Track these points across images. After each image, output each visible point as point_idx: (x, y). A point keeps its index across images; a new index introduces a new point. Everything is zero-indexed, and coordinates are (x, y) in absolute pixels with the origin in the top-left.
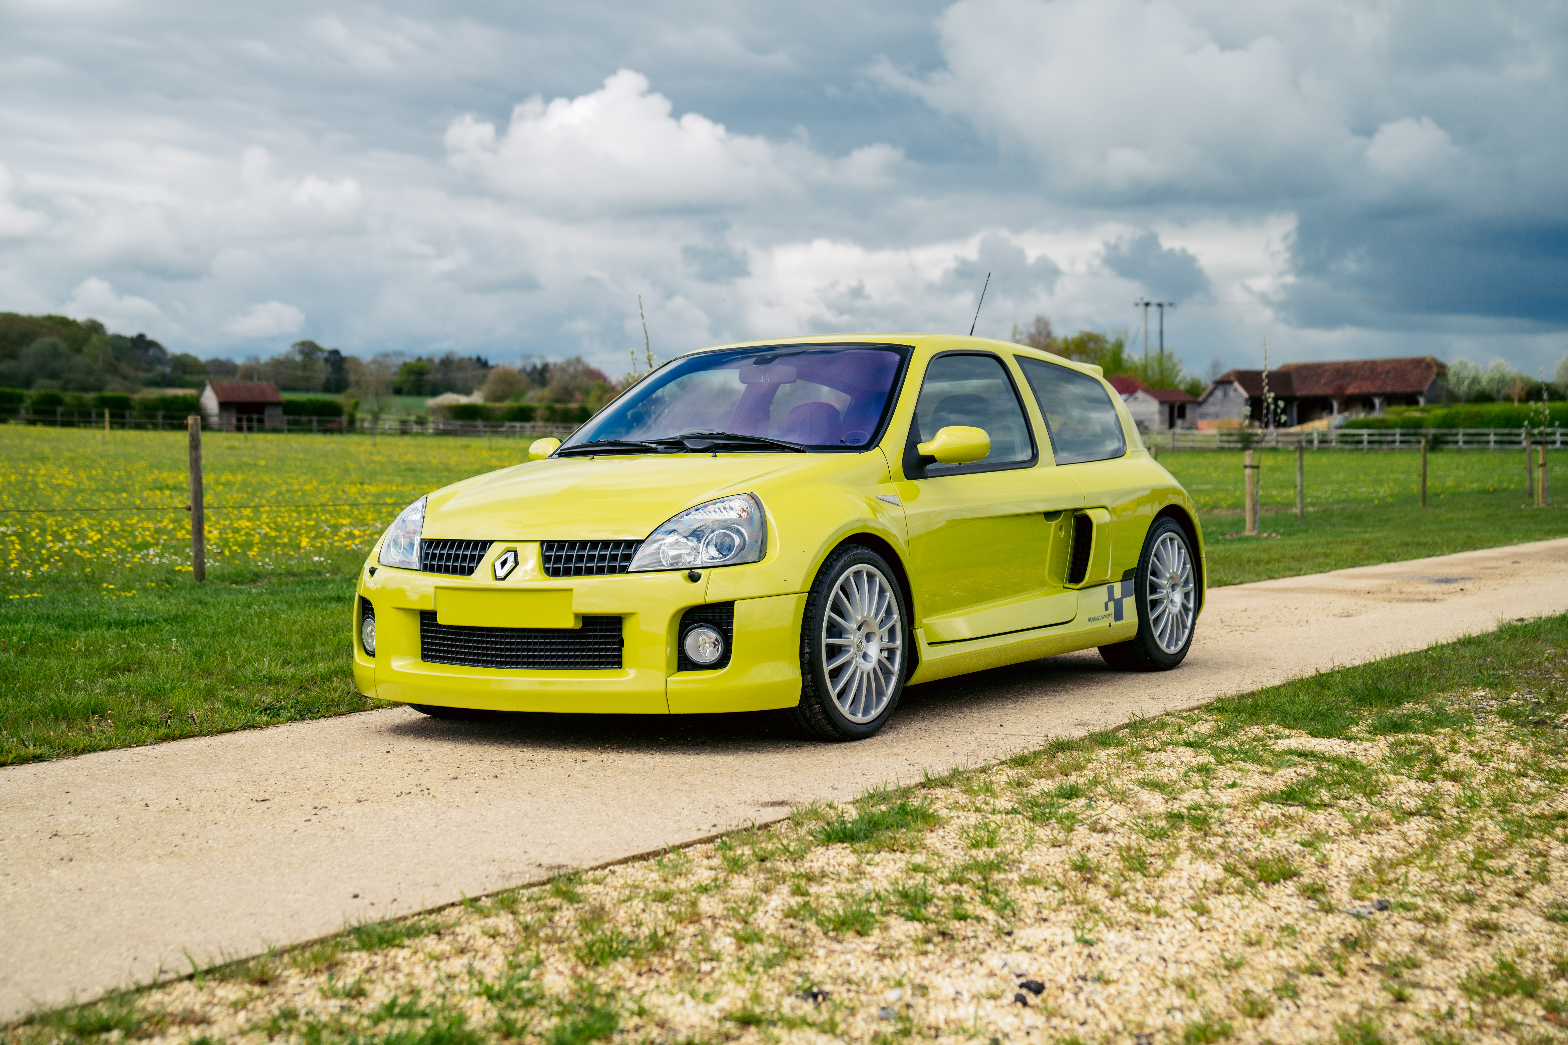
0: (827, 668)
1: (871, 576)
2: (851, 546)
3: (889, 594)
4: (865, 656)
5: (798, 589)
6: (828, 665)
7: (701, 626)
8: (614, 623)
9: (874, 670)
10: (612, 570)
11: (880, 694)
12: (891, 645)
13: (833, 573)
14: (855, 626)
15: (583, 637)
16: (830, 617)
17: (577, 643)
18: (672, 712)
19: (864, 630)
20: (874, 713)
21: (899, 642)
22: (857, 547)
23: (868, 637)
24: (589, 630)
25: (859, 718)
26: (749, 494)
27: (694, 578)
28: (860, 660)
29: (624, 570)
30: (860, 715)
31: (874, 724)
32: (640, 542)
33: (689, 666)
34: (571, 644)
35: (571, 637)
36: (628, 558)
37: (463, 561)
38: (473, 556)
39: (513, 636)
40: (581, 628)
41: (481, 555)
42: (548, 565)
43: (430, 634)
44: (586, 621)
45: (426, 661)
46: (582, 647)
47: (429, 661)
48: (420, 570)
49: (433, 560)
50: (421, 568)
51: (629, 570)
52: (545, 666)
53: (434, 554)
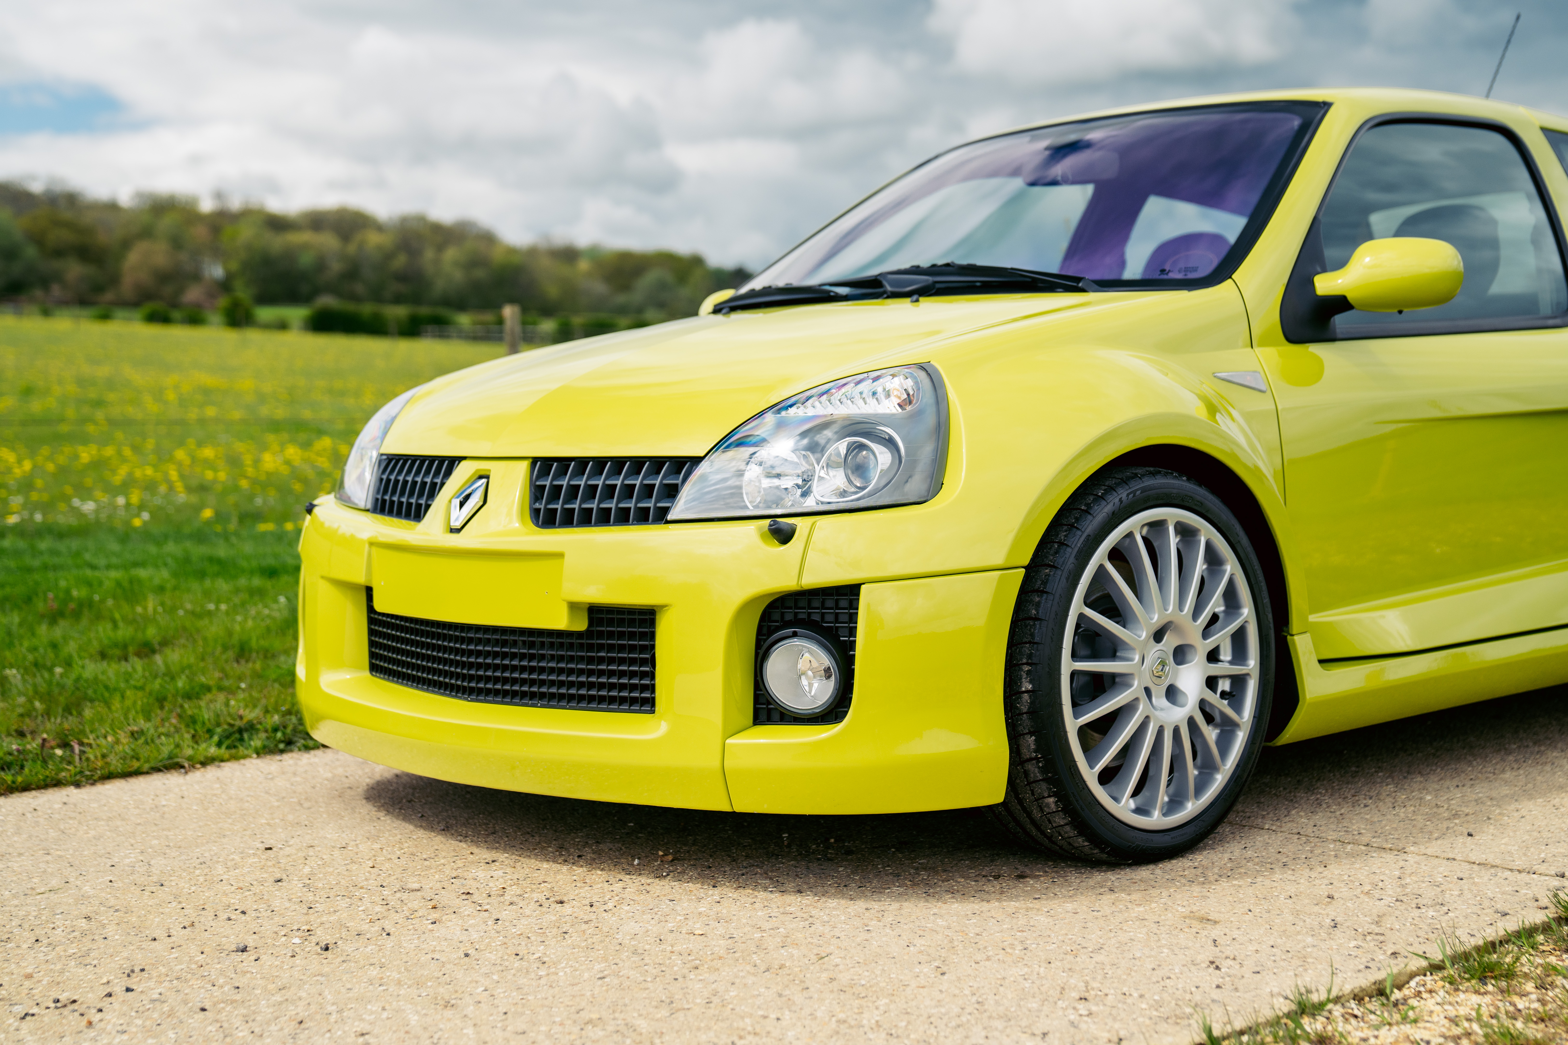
0: (1072, 724)
1: (1186, 533)
2: (1140, 471)
3: (1231, 567)
4: (1172, 693)
5: (999, 561)
6: (1076, 716)
7: (795, 635)
8: (642, 622)
9: (1191, 722)
10: (643, 517)
11: (1208, 768)
12: (1237, 670)
13: (1091, 525)
14: (1144, 634)
15: (590, 647)
16: (1082, 617)
17: (581, 659)
18: (739, 808)
19: (1170, 641)
20: (1191, 808)
21: (1253, 663)
22: (1153, 474)
23: (1181, 654)
24: (600, 635)
25: (1156, 820)
26: (922, 367)
27: (783, 535)
28: (1160, 701)
29: (661, 516)
30: (1156, 814)
31: (1188, 830)
32: (696, 461)
33: (776, 716)
34: (571, 659)
35: (571, 646)
36: (672, 492)
37: (421, 495)
38: (434, 485)
39: (480, 639)
40: (587, 630)
41: (442, 484)
42: (537, 505)
43: (377, 628)
44: (595, 616)
45: (376, 676)
46: (589, 667)
47: (380, 677)
48: (368, 510)
49: (385, 492)
50: (369, 506)
51: (670, 517)
52: (531, 699)
53: (389, 480)
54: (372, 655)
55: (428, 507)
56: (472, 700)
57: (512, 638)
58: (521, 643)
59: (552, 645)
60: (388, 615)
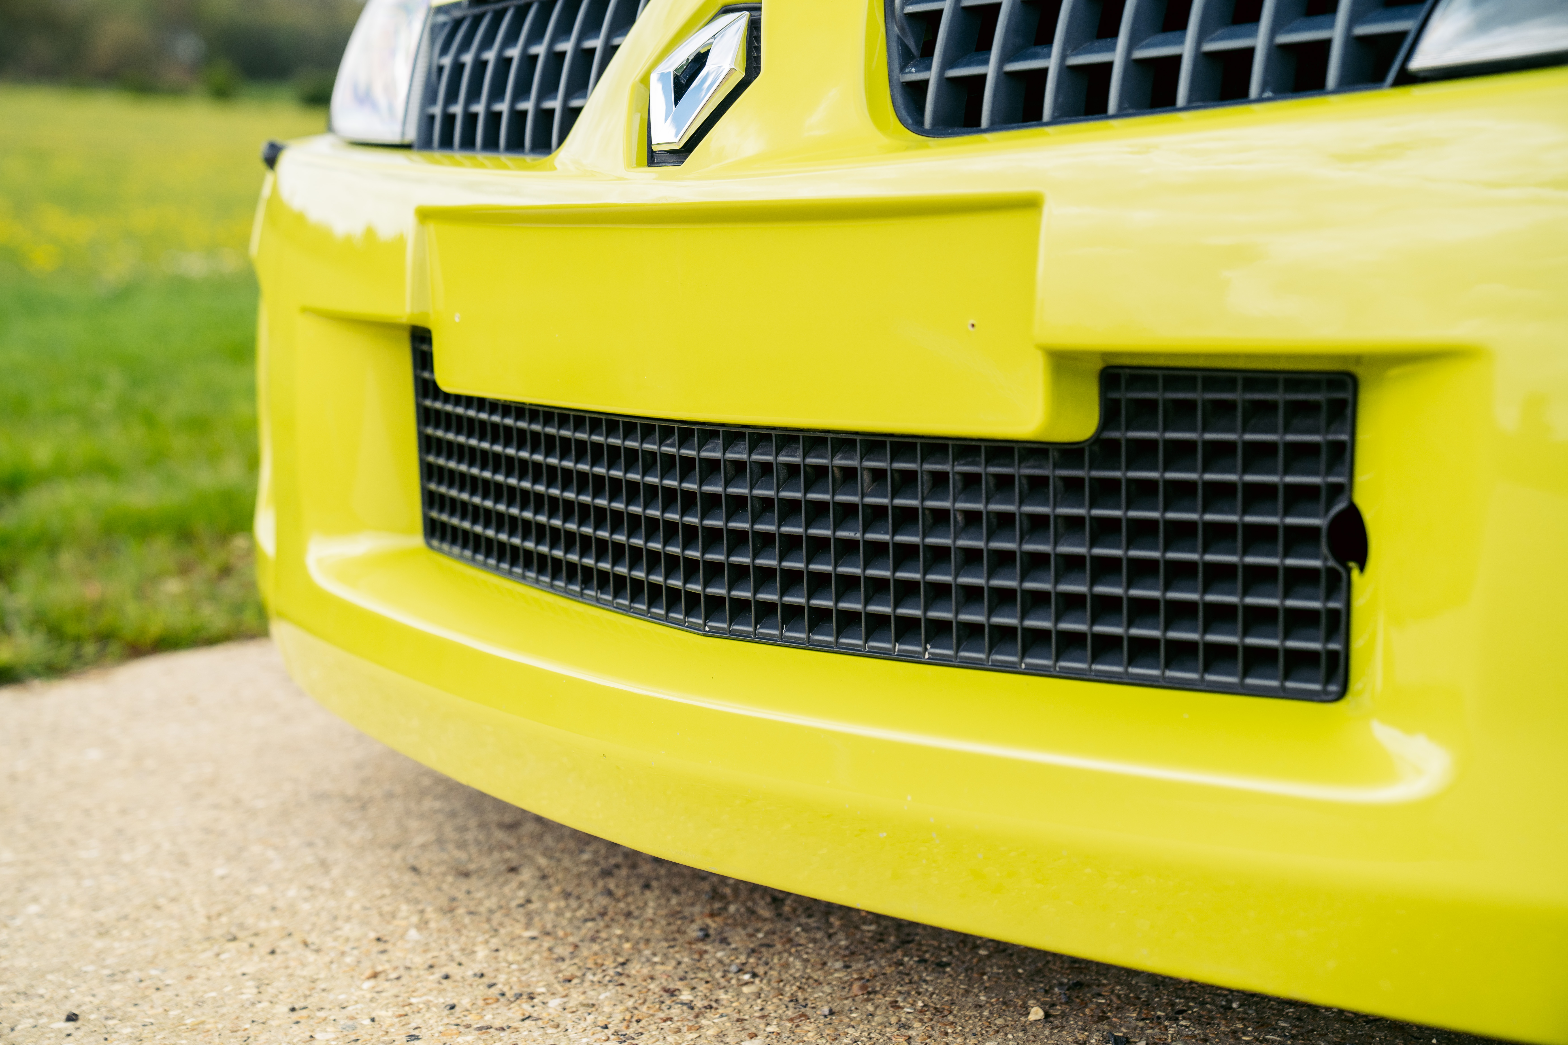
8: (1311, 413)
15: (1105, 491)
24: (1141, 453)
34: (1038, 526)
35: (1038, 487)
37: (549, 88)
38: (585, 56)
39: (739, 467)
40: (1096, 440)
41: (610, 51)
42: (913, 75)
43: (440, 433)
44: (1126, 395)
45: (440, 550)
46: (1098, 551)
47: (450, 554)
48: (405, 147)
49: (452, 96)
50: (411, 135)
51: (1418, 63)
52: (898, 639)
53: (458, 67)
54: (430, 500)
55: (572, 115)
56: (715, 633)
57: (840, 462)
58: (867, 476)
59: (970, 482)
60: (469, 401)
